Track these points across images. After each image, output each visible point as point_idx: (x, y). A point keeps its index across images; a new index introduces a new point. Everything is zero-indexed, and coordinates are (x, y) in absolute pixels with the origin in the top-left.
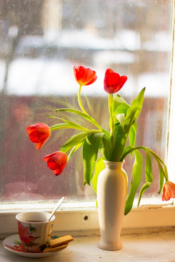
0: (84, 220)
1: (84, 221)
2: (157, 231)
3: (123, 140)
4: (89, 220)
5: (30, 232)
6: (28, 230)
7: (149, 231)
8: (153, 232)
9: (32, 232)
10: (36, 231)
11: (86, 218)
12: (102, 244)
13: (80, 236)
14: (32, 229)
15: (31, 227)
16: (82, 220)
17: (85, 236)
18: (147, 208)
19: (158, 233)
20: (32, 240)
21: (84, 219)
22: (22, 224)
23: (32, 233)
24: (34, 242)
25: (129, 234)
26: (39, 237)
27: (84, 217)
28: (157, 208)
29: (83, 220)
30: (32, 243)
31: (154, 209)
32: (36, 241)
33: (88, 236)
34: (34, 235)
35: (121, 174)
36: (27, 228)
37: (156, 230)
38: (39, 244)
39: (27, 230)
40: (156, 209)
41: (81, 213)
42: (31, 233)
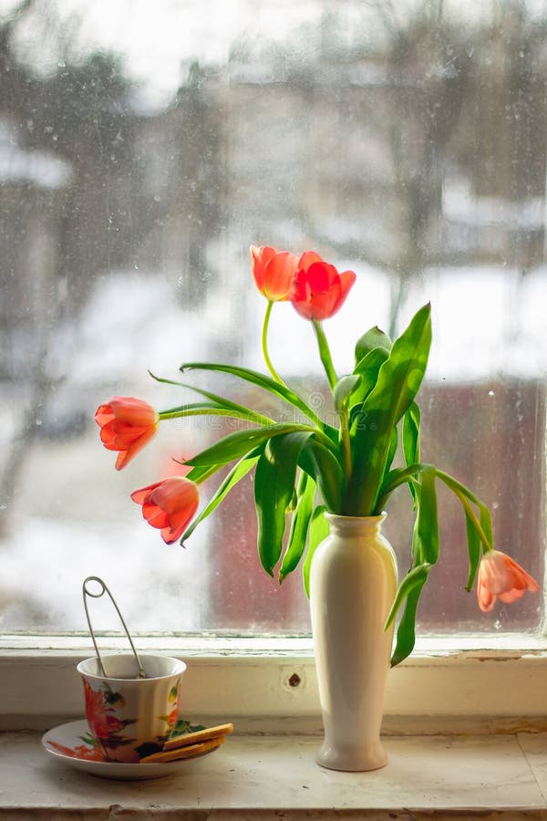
0: (288, 685)
1: (288, 688)
2: (513, 729)
3: (376, 454)
4: (304, 687)
5: (109, 706)
6: (104, 700)
7: (487, 727)
8: (501, 732)
9: (112, 707)
10: (123, 704)
11: (295, 680)
12: (326, 753)
13: (284, 734)
14: (113, 698)
15: (111, 692)
16: (283, 686)
17: (298, 734)
18: (476, 658)
19: (515, 734)
20: (113, 727)
21: (288, 682)
22: (89, 684)
23: (115, 708)
24: (120, 734)
25: (427, 735)
26: (133, 721)
27: (289, 677)
28: (506, 659)
29: (286, 684)
30: (116, 737)
31: (496, 663)
32: (126, 732)
34: (119, 714)
35: (375, 552)
36: (100, 692)
37: (508, 727)
38: (135, 740)
39: (101, 702)
40: (501, 663)
41: (280, 665)
42: (111, 710)
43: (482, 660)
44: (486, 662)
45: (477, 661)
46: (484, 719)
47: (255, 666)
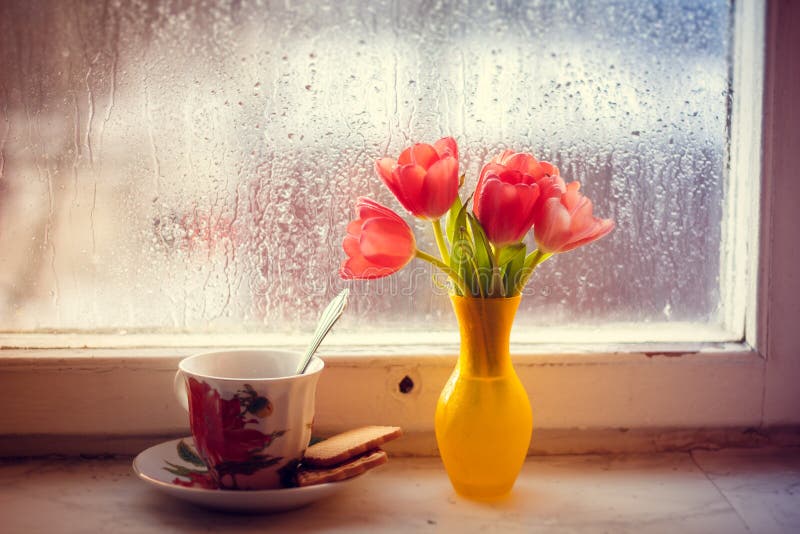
0: (398, 392)
1: (397, 395)
2: (687, 445)
4: (419, 392)
5: (249, 416)
7: (653, 442)
8: (670, 449)
9: (255, 417)
11: (406, 385)
16: (392, 392)
17: (409, 456)
18: (642, 353)
19: (689, 451)
20: (256, 444)
21: (398, 388)
22: (216, 391)
23: (258, 420)
24: (266, 451)
25: (576, 454)
27: (400, 381)
28: (678, 354)
29: (395, 390)
31: (666, 359)
33: (419, 456)
34: (262, 427)
37: (679, 443)
40: (674, 359)
41: (388, 366)
42: (254, 421)
43: (650, 355)
44: (654, 357)
45: (644, 356)
46: (649, 433)
47: (355, 367)
